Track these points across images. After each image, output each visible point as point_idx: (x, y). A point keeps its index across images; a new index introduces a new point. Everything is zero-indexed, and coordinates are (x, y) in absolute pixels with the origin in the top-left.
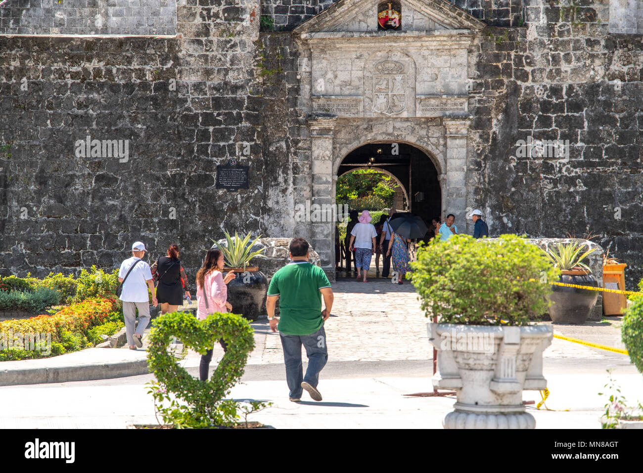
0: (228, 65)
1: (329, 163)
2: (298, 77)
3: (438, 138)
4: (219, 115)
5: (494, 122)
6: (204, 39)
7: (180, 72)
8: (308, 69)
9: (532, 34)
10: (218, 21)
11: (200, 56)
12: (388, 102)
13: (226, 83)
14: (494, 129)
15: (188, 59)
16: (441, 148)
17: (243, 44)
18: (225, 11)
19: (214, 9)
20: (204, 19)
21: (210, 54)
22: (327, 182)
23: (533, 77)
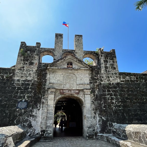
0: (28, 75)
1: (53, 101)
2: (46, 79)
3: (82, 95)
4: (22, 87)
5: (96, 91)
6: (22, 69)
7: (14, 76)
8: (49, 77)
9: (102, 72)
10: (27, 65)
11: (20, 73)
12: (69, 85)
13: (26, 80)
14: (96, 93)
15: (17, 73)
16: (83, 97)
17: (32, 71)
18: (29, 63)
19: (26, 62)
20: (23, 64)
21: (23, 73)
22: (52, 107)
23: (104, 81)
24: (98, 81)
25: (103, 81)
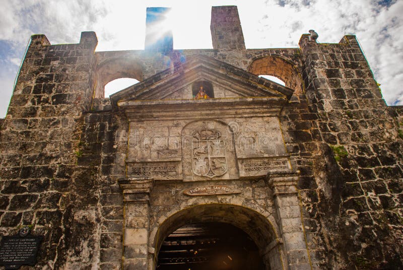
0: (48, 139)
1: (145, 232)
2: (115, 147)
3: (265, 199)
4: (24, 182)
5: (318, 180)
6: (29, 119)
8: (125, 139)
10: (47, 105)
11: (22, 133)
12: (208, 165)
13: (41, 155)
14: (320, 187)
15: (10, 135)
16: (270, 209)
17: (65, 121)
18: (54, 97)
19: (45, 96)
20: (34, 103)
21: (32, 131)
22: (141, 254)
23: (341, 140)
24: (317, 144)
25: (338, 140)
